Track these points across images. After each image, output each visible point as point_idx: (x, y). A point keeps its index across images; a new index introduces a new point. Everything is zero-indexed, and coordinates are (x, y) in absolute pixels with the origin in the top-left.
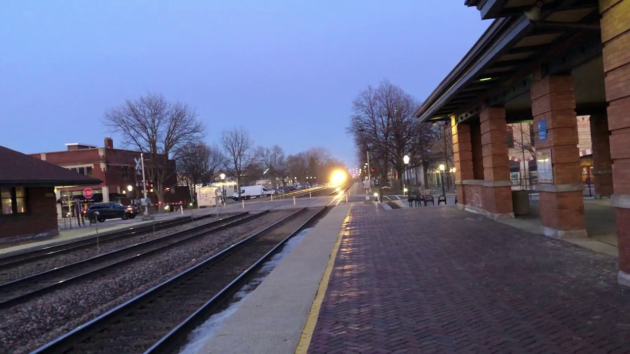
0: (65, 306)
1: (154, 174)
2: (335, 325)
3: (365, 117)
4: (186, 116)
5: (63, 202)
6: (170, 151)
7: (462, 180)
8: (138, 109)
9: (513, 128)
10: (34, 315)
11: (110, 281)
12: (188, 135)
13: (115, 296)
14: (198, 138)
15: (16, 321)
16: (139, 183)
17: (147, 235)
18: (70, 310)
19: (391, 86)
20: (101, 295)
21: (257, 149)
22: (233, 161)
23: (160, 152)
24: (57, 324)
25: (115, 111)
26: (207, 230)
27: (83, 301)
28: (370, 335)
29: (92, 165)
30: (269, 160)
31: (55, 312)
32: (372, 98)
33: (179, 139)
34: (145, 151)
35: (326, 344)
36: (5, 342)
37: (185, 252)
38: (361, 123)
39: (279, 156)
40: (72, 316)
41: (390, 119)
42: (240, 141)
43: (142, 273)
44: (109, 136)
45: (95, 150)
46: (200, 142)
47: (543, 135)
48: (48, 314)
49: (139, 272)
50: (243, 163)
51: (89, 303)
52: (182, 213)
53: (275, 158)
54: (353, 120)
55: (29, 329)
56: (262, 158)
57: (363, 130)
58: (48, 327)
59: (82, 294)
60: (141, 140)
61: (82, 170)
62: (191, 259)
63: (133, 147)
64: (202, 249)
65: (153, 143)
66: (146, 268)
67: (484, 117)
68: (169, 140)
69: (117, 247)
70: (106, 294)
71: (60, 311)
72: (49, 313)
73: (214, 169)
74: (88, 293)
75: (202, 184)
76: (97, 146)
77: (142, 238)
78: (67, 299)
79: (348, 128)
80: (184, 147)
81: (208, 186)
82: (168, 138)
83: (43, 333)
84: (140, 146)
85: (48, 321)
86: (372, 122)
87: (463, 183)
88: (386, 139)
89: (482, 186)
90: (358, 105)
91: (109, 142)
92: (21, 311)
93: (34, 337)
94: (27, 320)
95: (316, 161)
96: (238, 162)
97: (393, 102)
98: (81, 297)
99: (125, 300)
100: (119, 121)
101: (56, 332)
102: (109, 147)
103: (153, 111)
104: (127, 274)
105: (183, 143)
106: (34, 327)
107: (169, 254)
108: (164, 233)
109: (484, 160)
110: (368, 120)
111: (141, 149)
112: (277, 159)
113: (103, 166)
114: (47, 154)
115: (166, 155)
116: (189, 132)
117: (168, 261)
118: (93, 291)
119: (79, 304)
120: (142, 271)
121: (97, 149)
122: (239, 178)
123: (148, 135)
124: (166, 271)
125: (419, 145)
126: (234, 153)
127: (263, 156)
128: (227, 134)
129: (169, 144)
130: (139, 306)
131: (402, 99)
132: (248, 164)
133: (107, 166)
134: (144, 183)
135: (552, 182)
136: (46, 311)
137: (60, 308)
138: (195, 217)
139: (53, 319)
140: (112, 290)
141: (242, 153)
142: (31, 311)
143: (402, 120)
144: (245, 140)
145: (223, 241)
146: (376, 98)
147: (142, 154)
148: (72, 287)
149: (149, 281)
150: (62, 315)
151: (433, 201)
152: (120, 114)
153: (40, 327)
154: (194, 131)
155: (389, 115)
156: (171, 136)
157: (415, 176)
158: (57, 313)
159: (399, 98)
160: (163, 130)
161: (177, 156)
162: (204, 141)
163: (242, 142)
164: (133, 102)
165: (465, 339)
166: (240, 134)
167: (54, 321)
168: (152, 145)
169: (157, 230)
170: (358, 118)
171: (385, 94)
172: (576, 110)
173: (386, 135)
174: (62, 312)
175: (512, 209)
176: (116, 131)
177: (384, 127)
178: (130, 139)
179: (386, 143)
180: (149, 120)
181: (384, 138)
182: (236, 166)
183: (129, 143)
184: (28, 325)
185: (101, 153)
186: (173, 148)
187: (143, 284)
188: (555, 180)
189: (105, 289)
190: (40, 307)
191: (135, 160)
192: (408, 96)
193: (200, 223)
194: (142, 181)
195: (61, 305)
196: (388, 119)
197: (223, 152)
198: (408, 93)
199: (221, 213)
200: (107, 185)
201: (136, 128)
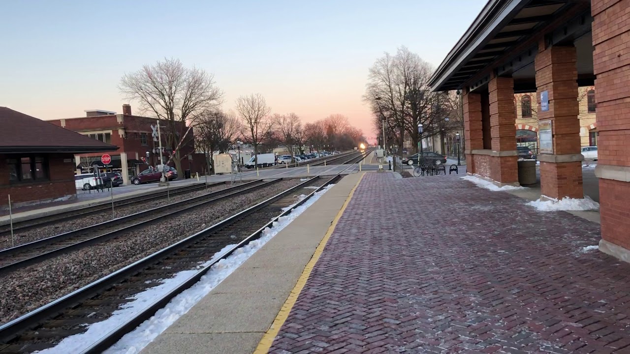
0: (78, 267)
1: (171, 140)
2: (322, 286)
3: (383, 86)
4: (203, 84)
5: (83, 168)
6: (187, 118)
7: (471, 150)
8: (156, 76)
9: (532, 97)
10: (49, 274)
11: (122, 243)
12: (205, 102)
13: (126, 258)
14: (215, 105)
15: (32, 279)
16: (156, 150)
17: (162, 200)
18: (82, 270)
19: (409, 54)
20: (113, 257)
21: (274, 117)
22: (250, 129)
23: (177, 118)
24: (70, 283)
25: (133, 78)
26: (220, 197)
27: (95, 262)
28: (353, 295)
29: (111, 132)
30: (286, 128)
31: (69, 272)
32: (389, 66)
33: (196, 106)
34: (162, 118)
35: (310, 303)
36: (21, 298)
37: (196, 218)
38: (377, 91)
39: (295, 124)
40: (84, 275)
41: (407, 88)
42: (257, 109)
43: (153, 236)
44: (127, 103)
45: (113, 116)
46: (217, 109)
47: (545, 106)
48: (61, 274)
49: (150, 236)
50: (260, 131)
51: (101, 264)
52: (198, 180)
53: (292, 126)
54: (369, 88)
55: (43, 287)
56: (278, 126)
57: (379, 99)
58: (62, 286)
59: (94, 256)
60: (158, 107)
61: (100, 136)
62: (201, 223)
63: (150, 114)
64: (213, 214)
65: (170, 110)
66: (157, 232)
67: (493, 87)
68: (186, 107)
69: (132, 211)
70: (117, 255)
71: (73, 271)
72: (62, 272)
73: (230, 136)
74: (100, 254)
75: (218, 152)
76: (116, 113)
77: (157, 204)
78: (80, 260)
79: (364, 96)
80: (201, 114)
81: (225, 153)
82: (185, 106)
83: (56, 291)
84: (157, 113)
85: (61, 280)
86: (389, 90)
87: (473, 153)
88: (403, 107)
89: (490, 156)
90: (375, 72)
91: (127, 108)
92: (37, 270)
93: (48, 294)
94: (42, 279)
95: (334, 130)
96: (255, 130)
97: (410, 70)
98: (94, 258)
99: (134, 261)
100: (136, 86)
101: (68, 290)
102: (127, 114)
103: (170, 78)
104: (139, 238)
105: (199, 110)
106: (48, 285)
107: (181, 219)
108: (177, 200)
109: (492, 129)
110: (385, 89)
111: (158, 116)
112: (293, 127)
113: (121, 132)
114: (67, 121)
115: (183, 122)
116: (206, 99)
117: (179, 225)
118: (105, 253)
119: (91, 265)
120: (154, 234)
121: (116, 116)
122: (256, 145)
123: (165, 102)
124: (177, 235)
125: (436, 114)
126: (251, 121)
127: (280, 124)
128: (243, 101)
129: (186, 111)
130: (146, 267)
131: (420, 68)
132: (264, 132)
133: (125, 133)
134: (161, 150)
135: (552, 152)
136: (60, 270)
137: (73, 268)
138: (210, 184)
139: (66, 278)
140: (123, 252)
141: (258, 120)
142: (46, 270)
143: (419, 88)
144: (262, 107)
145: (235, 207)
146: (393, 66)
147: (158, 121)
148: (86, 249)
149: (159, 245)
150: (74, 274)
151: (444, 170)
152: (137, 80)
153: (54, 285)
154: (210, 98)
155: (406, 84)
156: (188, 104)
157: (432, 145)
158: (69, 273)
159: (416, 67)
160: (179, 97)
161: (194, 123)
162: (220, 109)
163: (259, 111)
164: (150, 69)
165: (439, 299)
166: (257, 101)
167: (68, 280)
168: (169, 112)
169: (171, 195)
170: (375, 86)
171: (403, 62)
172: (577, 81)
173: (403, 104)
174: (75, 271)
175: (517, 179)
176: (133, 98)
177: (401, 95)
178: (147, 106)
179: (402, 112)
180: (167, 87)
181: (401, 106)
182: (253, 134)
183: (147, 109)
184: (42, 283)
185: (119, 120)
186: (190, 116)
187: (153, 247)
188: (555, 150)
189: (117, 251)
190: (55, 266)
191: (152, 127)
192: (426, 64)
193: (215, 190)
194: (159, 148)
195: (74, 266)
196: (405, 88)
197: (240, 121)
198: (426, 61)
199: (236, 180)
200: (125, 151)
201: (153, 95)
